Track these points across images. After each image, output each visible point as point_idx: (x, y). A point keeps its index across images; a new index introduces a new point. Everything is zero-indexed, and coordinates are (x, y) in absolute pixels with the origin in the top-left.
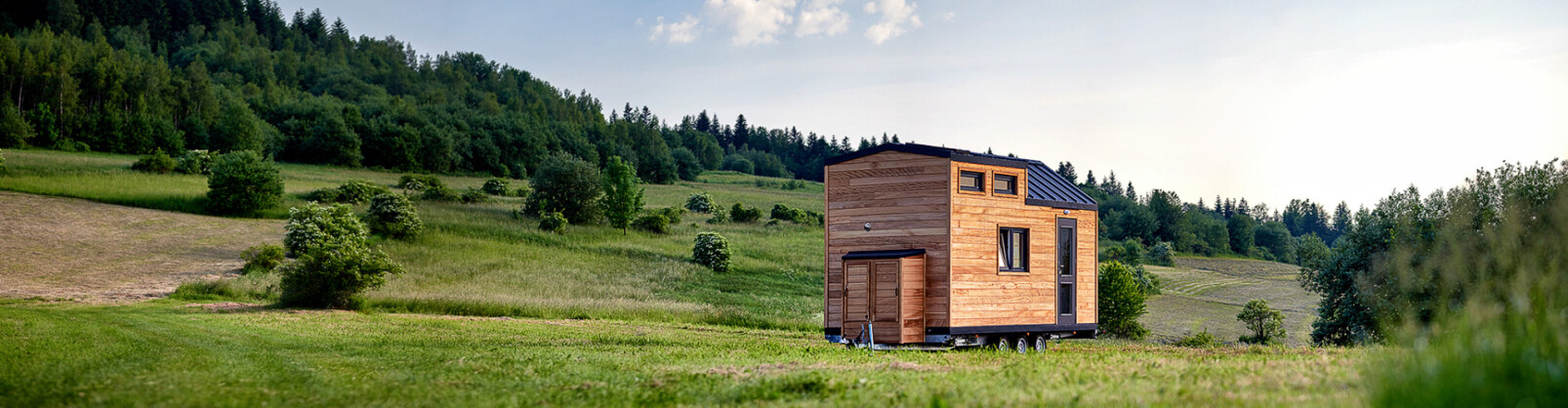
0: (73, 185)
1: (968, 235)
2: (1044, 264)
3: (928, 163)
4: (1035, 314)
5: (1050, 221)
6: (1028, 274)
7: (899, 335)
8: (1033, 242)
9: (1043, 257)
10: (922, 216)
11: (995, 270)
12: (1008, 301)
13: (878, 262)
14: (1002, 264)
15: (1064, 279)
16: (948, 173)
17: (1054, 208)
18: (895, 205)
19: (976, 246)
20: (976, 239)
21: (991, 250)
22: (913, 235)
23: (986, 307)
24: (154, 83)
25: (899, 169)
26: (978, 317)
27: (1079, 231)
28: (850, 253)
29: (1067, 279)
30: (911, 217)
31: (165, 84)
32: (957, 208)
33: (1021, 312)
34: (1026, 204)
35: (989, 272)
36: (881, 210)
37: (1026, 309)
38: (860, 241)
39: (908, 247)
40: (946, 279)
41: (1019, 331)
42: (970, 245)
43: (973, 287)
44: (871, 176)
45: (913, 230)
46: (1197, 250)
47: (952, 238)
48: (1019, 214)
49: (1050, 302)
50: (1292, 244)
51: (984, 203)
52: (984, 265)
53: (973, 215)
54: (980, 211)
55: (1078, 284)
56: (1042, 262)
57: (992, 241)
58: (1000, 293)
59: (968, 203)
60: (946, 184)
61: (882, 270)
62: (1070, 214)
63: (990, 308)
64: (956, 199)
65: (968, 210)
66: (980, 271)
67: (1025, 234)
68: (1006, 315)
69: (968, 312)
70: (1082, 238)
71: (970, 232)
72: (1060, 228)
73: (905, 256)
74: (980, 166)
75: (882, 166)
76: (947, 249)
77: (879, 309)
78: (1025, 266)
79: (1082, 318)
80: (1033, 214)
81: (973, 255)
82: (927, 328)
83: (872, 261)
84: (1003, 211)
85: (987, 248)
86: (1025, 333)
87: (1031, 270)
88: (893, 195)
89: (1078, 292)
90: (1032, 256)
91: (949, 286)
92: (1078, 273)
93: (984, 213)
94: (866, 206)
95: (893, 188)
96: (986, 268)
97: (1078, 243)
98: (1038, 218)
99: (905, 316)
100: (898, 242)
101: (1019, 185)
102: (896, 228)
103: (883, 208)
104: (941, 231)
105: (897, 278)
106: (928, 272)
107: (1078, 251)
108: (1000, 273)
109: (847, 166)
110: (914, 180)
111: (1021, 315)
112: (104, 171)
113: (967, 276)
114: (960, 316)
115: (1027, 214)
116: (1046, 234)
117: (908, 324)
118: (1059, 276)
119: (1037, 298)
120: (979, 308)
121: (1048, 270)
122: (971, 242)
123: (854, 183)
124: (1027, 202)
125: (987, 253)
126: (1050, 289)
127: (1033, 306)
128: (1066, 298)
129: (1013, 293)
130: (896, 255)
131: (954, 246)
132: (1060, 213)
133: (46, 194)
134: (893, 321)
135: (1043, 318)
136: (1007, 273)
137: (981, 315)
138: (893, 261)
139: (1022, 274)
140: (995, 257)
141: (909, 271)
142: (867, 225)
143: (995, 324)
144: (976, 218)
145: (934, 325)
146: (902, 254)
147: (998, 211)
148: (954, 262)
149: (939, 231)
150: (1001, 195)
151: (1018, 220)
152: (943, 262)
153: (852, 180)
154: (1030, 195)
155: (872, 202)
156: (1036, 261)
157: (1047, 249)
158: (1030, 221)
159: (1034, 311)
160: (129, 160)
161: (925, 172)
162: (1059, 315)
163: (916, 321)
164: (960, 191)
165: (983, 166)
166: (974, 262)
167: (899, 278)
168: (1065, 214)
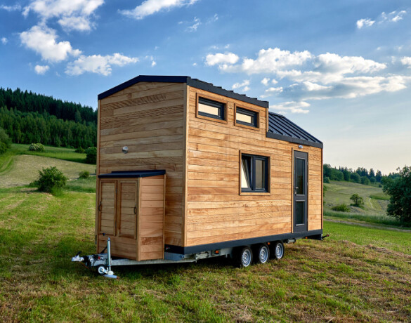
0: (59, 155)
1: (207, 158)
2: (283, 185)
3: (169, 90)
4: (275, 227)
5: (287, 152)
6: (268, 194)
7: (136, 252)
8: (273, 168)
9: (281, 180)
10: (165, 139)
11: (237, 191)
12: (250, 217)
13: (123, 180)
14: (244, 184)
15: (299, 198)
16: (184, 98)
17: (290, 142)
18: (144, 130)
19: (216, 169)
20: (216, 162)
21: (233, 172)
22: (156, 157)
23: (228, 225)
24: (88, 132)
25: (147, 97)
26: (218, 234)
27: (309, 161)
28: (113, 172)
29: (301, 198)
30: (155, 140)
31: (91, 133)
32: (194, 132)
33: (262, 226)
34: (267, 137)
35: (230, 193)
36: (133, 134)
37: (267, 223)
38: (119, 162)
39: (152, 168)
40: (181, 199)
41: (260, 242)
42: (209, 168)
43: (214, 206)
44: (128, 106)
45: (157, 153)
46: (335, 179)
47: (187, 159)
48: (260, 145)
49: (286, 216)
50: (360, 178)
51: (225, 131)
52: (226, 186)
53: (214, 140)
54: (222, 137)
55: (309, 201)
56: (280, 184)
57: (235, 165)
58: (243, 211)
59: (207, 129)
60: (182, 108)
61: (126, 188)
62: (303, 149)
63: (232, 225)
64: (191, 122)
65: (208, 134)
66: (220, 192)
67: (266, 160)
68: (248, 230)
69: (207, 231)
70: (312, 168)
71: (210, 155)
72: (295, 158)
73: (143, 176)
74: (221, 97)
75: (135, 96)
76: (183, 170)
77: (123, 225)
78: (266, 187)
79: (312, 226)
80: (273, 146)
81: (212, 177)
82: (166, 246)
83: (118, 179)
84: (245, 140)
85: (229, 171)
86: (267, 243)
87: (272, 190)
88: (143, 121)
89: (310, 207)
90: (273, 180)
91: (184, 206)
92: (310, 193)
93: (226, 139)
94: (124, 132)
95: (142, 115)
96: (226, 189)
97: (309, 171)
98: (277, 149)
99: (144, 233)
100: (146, 163)
101: (261, 120)
102: (144, 150)
103: (136, 133)
104: (179, 153)
105: (135, 196)
106: (167, 192)
107: (309, 177)
108: (242, 194)
109: (112, 98)
110: (158, 107)
111: (262, 229)
112: (68, 152)
113: (206, 197)
114: (197, 235)
115: (268, 145)
116: (285, 163)
117: (147, 241)
118: (295, 195)
119: (276, 213)
120: (220, 226)
121: (286, 191)
122: (211, 165)
123: (117, 113)
124: (268, 135)
125: (229, 175)
126: (287, 206)
127: (272, 220)
128: (300, 212)
129: (254, 210)
130: (135, 175)
131: (189, 167)
132: (295, 147)
133: (51, 157)
134: (133, 237)
135: (281, 229)
136: (249, 194)
137: (221, 231)
138: (132, 180)
139: (263, 194)
140: (237, 179)
141: (148, 190)
142: (124, 148)
143: (236, 239)
144: (216, 144)
145: (171, 243)
146: (140, 174)
147: (240, 140)
148: (190, 181)
149: (175, 153)
150: (243, 126)
151: (259, 149)
152: (180, 182)
153: (115, 111)
154: (270, 130)
155: (128, 128)
156: (276, 183)
157: (285, 175)
158: (270, 151)
159: (274, 224)
160: (74, 150)
161: (167, 98)
162: (295, 226)
163: (155, 238)
164: (198, 116)
165: (225, 98)
166: (215, 184)
167: (138, 197)
168: (299, 148)
